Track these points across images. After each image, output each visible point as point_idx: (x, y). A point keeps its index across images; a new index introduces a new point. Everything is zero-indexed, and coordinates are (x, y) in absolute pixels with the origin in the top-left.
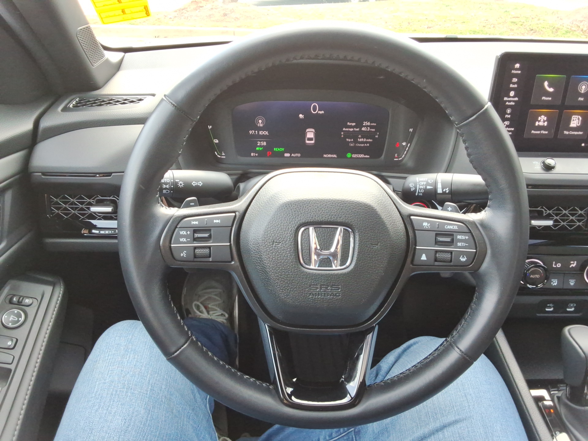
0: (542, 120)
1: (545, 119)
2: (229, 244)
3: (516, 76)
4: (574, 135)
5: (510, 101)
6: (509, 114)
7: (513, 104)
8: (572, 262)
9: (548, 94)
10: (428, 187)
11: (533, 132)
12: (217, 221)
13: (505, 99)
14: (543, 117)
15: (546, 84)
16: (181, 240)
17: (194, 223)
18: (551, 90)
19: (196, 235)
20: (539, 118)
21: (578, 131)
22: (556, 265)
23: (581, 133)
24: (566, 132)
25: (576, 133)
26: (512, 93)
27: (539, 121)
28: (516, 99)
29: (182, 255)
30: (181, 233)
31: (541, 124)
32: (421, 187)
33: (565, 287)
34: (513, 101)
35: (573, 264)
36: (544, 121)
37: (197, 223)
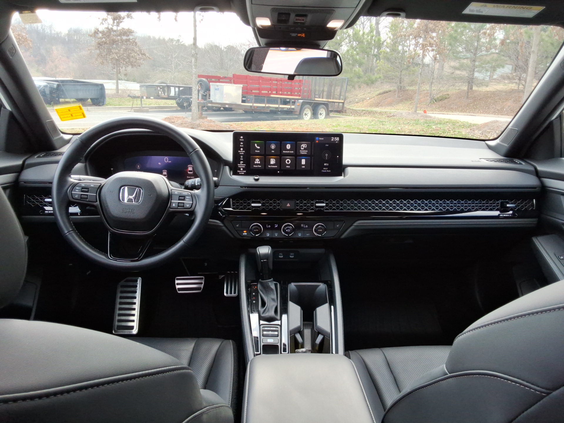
0: (257, 161)
1: (259, 160)
2: (95, 195)
3: (242, 142)
4: (273, 167)
5: (241, 153)
6: (242, 158)
7: (243, 154)
8: (276, 225)
9: (258, 149)
10: (193, 183)
11: (254, 166)
12: (92, 186)
13: (239, 151)
14: (257, 159)
15: (256, 145)
16: (76, 191)
17: (83, 185)
18: (259, 148)
19: (83, 190)
20: (256, 160)
21: (275, 166)
22: (268, 226)
23: (276, 167)
24: (269, 166)
25: (274, 167)
26: (242, 149)
27: (256, 161)
28: (244, 151)
29: (76, 196)
30: (77, 188)
31: (257, 162)
32: (190, 183)
33: (273, 237)
34: (243, 152)
35: (276, 226)
36: (258, 161)
37: (84, 185)
